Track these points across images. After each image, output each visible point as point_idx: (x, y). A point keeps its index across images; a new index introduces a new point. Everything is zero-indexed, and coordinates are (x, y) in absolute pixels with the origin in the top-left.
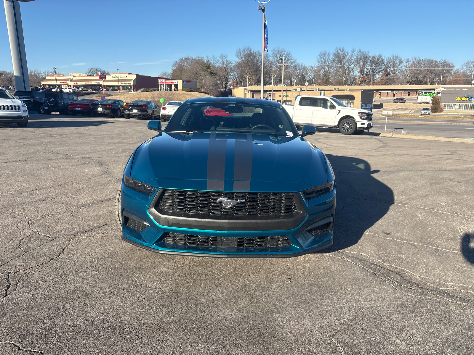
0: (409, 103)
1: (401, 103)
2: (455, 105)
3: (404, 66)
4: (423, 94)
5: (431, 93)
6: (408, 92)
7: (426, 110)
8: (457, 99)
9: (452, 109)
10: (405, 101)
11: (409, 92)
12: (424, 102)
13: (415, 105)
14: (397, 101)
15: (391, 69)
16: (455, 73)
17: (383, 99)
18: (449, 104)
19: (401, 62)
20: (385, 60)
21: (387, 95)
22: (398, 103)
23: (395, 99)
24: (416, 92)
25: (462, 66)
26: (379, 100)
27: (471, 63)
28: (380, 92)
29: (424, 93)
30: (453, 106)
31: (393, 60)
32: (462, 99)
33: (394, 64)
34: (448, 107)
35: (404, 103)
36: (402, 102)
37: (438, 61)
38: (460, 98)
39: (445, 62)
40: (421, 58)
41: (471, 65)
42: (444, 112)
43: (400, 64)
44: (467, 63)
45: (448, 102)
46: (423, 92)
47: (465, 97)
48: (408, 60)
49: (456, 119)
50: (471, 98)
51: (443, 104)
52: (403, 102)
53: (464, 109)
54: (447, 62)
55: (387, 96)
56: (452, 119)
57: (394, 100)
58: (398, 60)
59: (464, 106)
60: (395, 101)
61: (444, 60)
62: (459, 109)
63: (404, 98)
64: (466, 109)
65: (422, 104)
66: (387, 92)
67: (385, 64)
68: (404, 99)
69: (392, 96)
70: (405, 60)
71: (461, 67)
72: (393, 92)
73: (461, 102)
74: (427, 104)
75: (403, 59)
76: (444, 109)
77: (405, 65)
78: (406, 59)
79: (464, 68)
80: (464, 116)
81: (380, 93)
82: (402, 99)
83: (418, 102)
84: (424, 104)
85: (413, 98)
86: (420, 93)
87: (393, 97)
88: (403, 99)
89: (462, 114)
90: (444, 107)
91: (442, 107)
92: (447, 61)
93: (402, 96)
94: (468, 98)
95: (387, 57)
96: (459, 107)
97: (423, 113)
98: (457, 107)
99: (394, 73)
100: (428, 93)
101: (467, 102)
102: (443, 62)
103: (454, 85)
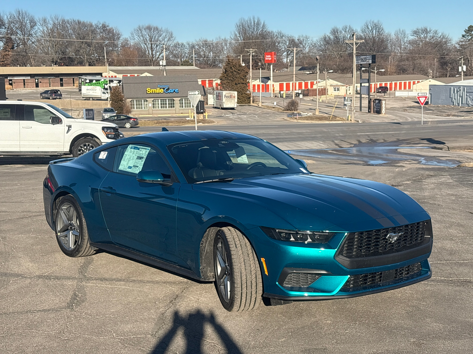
0: (68, 100)
1: (55, 99)
2: (147, 101)
3: (39, 30)
4: (87, 83)
5: (99, 80)
6: (58, 79)
7: (108, 111)
8: (147, 92)
9: (143, 109)
10: (61, 95)
11: (61, 80)
12: (92, 98)
13: (79, 102)
14: (46, 96)
15: (18, 37)
16: (123, 46)
17: (20, 93)
18: (139, 99)
19: (33, 24)
20: (5, 18)
21: (24, 85)
22: (49, 99)
23: (43, 93)
24: (73, 79)
25: (132, 34)
26: (12, 95)
27: (145, 29)
28: (11, 80)
29: (88, 81)
30: (144, 104)
31: (19, 19)
32: (155, 91)
33: (22, 27)
34: (137, 105)
35: (60, 98)
36: (56, 97)
37: (93, 24)
38: (152, 90)
39: (104, 26)
40: (67, 18)
41: (144, 32)
42: (133, 113)
43: (32, 27)
44: (138, 30)
45: (136, 97)
46: (86, 80)
47: (159, 88)
48: (45, 21)
49: (157, 124)
50: (167, 89)
51: (129, 100)
52: (58, 97)
53: (161, 107)
54: (108, 26)
55: (25, 87)
56: (150, 126)
57: (41, 94)
58: (27, 20)
59: (160, 102)
60: (43, 95)
61: (102, 23)
62: (154, 107)
63: (59, 90)
64: (164, 107)
65: (89, 100)
66: (24, 80)
67: (7, 26)
68: (59, 93)
69: (33, 87)
70: (39, 19)
71: (130, 35)
72: (33, 79)
73: (155, 97)
74: (97, 100)
75: (36, 19)
76: (131, 108)
77: (41, 29)
78: (41, 18)
79: (136, 37)
80: (165, 118)
81: (11, 82)
82: (55, 92)
83: (83, 97)
84: (93, 100)
85: (71, 89)
86: (82, 81)
87: (35, 88)
88: (57, 92)
89: (159, 115)
90: (131, 104)
91: (128, 105)
92: (107, 24)
93: (50, 86)
94: (164, 89)
95: (8, 14)
96: (153, 104)
97: (106, 117)
98: (150, 105)
99: (25, 44)
100: (94, 81)
101: (162, 96)
102: (101, 25)
103: (125, 66)
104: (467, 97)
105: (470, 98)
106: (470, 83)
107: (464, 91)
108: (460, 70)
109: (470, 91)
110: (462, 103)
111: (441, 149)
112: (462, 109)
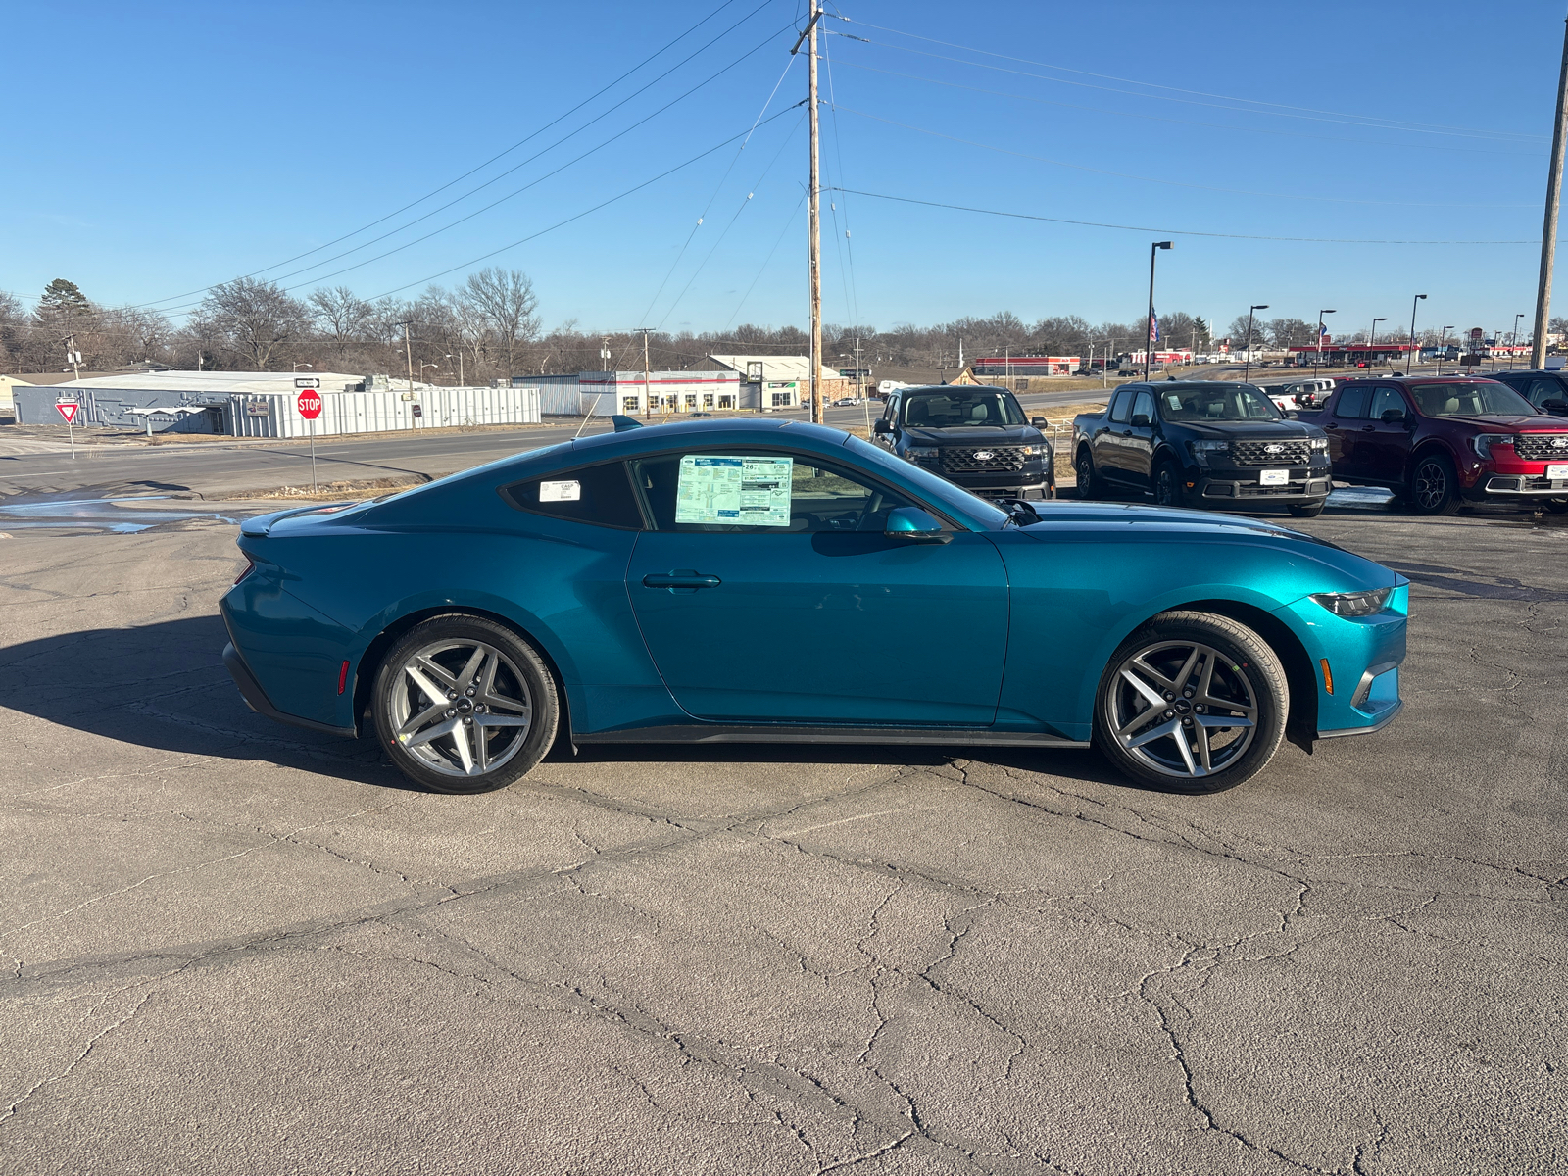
104: (99, 410)
105: (104, 410)
106: (100, 384)
107: (91, 398)
108: (70, 360)
109: (103, 398)
110: (89, 421)
111: (189, 498)
112: (95, 432)
